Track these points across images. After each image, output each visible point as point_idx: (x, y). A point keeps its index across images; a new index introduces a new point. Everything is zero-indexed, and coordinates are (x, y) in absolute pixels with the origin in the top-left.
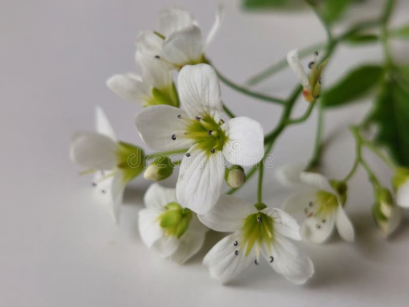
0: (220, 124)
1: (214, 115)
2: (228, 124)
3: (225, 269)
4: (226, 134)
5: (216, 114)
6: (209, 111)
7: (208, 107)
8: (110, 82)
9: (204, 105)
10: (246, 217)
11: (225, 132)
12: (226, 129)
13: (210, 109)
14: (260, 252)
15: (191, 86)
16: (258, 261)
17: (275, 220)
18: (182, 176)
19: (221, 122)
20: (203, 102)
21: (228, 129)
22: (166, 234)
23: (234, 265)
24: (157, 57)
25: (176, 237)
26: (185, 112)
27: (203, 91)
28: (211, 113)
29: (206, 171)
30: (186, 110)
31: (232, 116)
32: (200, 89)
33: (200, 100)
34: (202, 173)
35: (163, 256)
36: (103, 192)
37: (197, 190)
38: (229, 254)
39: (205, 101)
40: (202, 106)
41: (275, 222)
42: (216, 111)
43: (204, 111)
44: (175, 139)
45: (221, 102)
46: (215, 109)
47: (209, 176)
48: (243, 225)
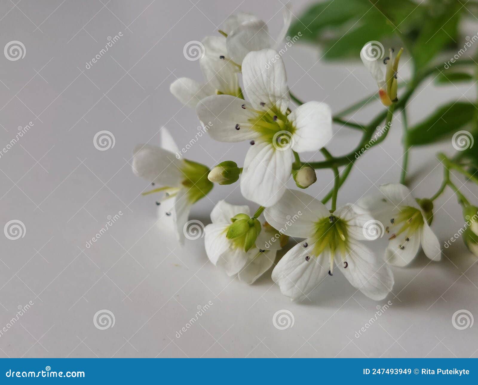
0: (287, 114)
1: (280, 106)
2: (295, 113)
3: (296, 281)
4: (294, 125)
5: (282, 104)
6: (275, 101)
7: (274, 96)
8: (173, 87)
9: (269, 93)
10: (317, 220)
11: (292, 123)
12: (294, 119)
13: (276, 99)
14: (334, 263)
15: (256, 73)
16: (331, 272)
17: (349, 223)
18: (247, 169)
19: (288, 112)
20: (268, 90)
21: (295, 118)
22: (233, 247)
23: (306, 276)
24: (222, 57)
25: (244, 251)
26: (249, 104)
27: (268, 77)
28: (278, 103)
29: (272, 163)
30: (251, 101)
31: (300, 103)
32: (265, 76)
33: (265, 88)
34: (267, 165)
35: (230, 274)
36: (167, 214)
37: (262, 181)
38: (300, 264)
39: (270, 90)
40: (267, 95)
41: (348, 225)
42: (282, 100)
43: (270, 101)
44: (239, 129)
45: (288, 88)
46: (281, 98)
47: (275, 168)
48: (315, 231)
